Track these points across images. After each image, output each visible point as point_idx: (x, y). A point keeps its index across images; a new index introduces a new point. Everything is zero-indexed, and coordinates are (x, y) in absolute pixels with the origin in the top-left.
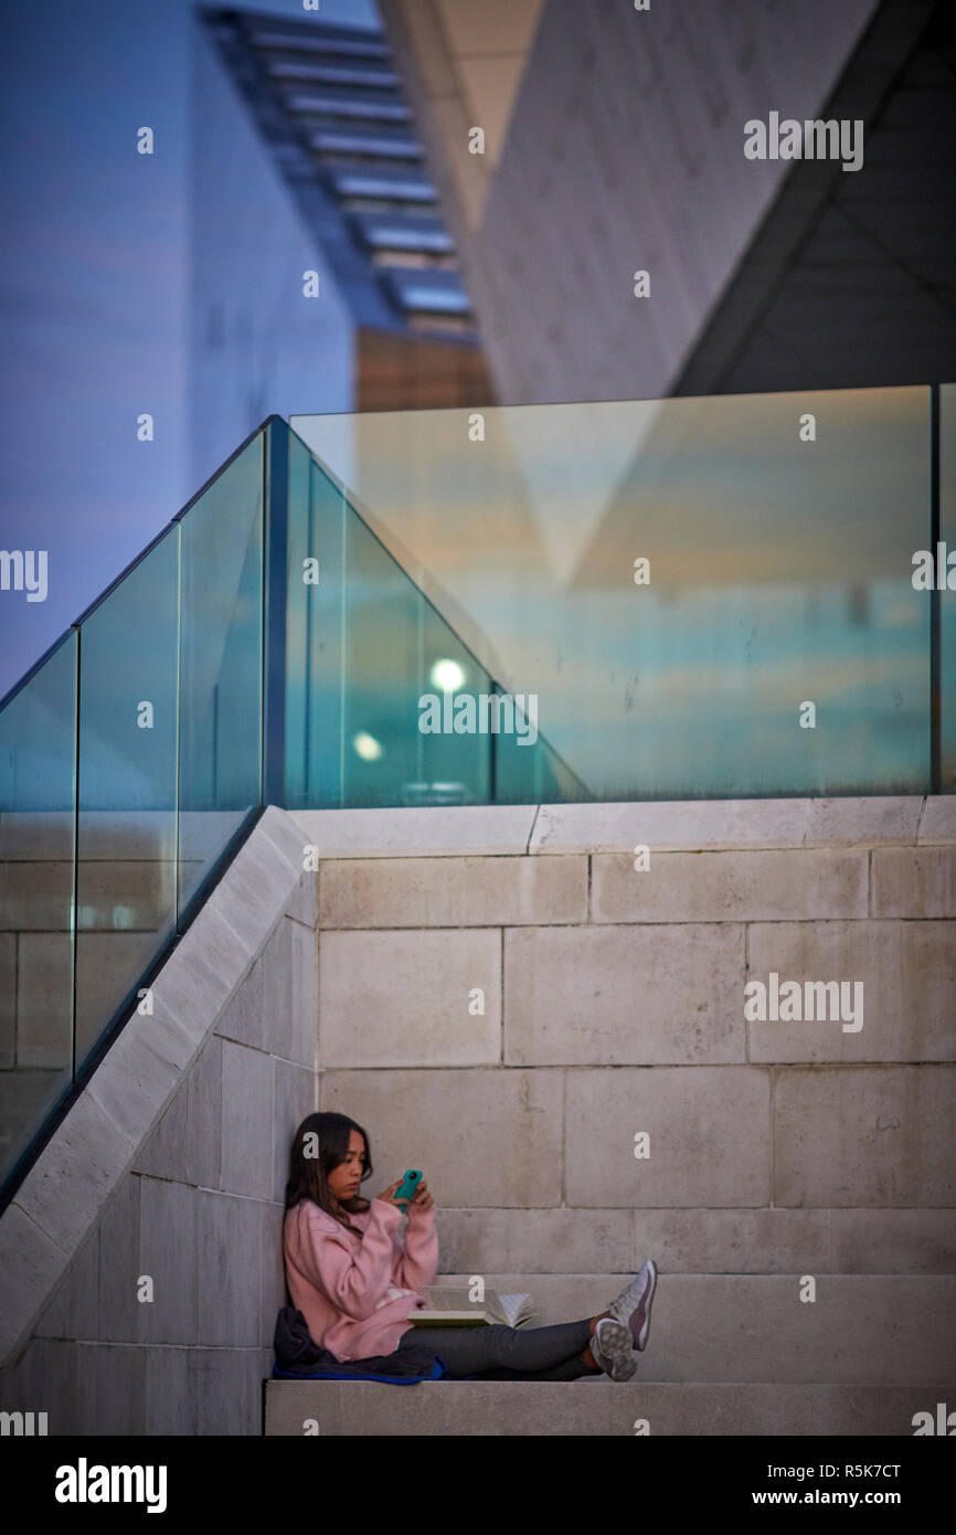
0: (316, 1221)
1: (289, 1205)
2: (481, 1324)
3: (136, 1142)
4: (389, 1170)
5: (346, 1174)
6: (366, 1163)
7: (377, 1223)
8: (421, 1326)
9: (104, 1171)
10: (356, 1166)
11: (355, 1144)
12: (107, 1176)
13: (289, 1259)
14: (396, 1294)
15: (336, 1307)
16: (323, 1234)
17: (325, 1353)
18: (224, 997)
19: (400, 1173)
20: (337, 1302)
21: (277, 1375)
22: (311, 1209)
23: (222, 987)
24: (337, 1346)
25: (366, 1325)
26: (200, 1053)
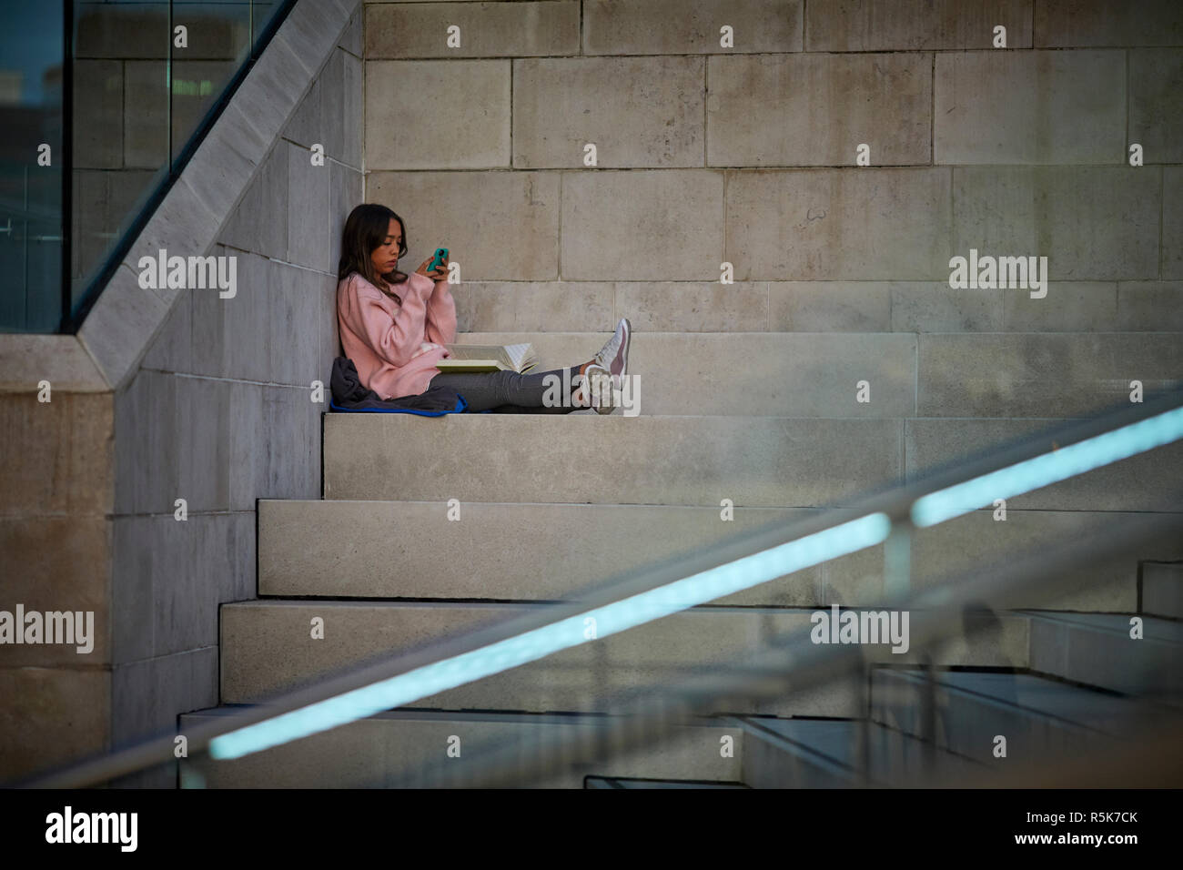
0: (363, 290)
1: (342, 277)
2: (495, 370)
3: (221, 220)
4: (421, 250)
5: (386, 254)
6: (402, 245)
7: (415, 291)
8: (446, 372)
9: (195, 242)
10: (395, 248)
11: (394, 229)
12: (197, 245)
13: (342, 319)
14: (427, 347)
15: (379, 357)
16: (368, 300)
17: (371, 393)
18: (290, 109)
19: (431, 252)
20: (380, 353)
21: (332, 410)
22: (358, 281)
23: (288, 101)
24: (381, 387)
25: (403, 371)
26: (270, 154)
